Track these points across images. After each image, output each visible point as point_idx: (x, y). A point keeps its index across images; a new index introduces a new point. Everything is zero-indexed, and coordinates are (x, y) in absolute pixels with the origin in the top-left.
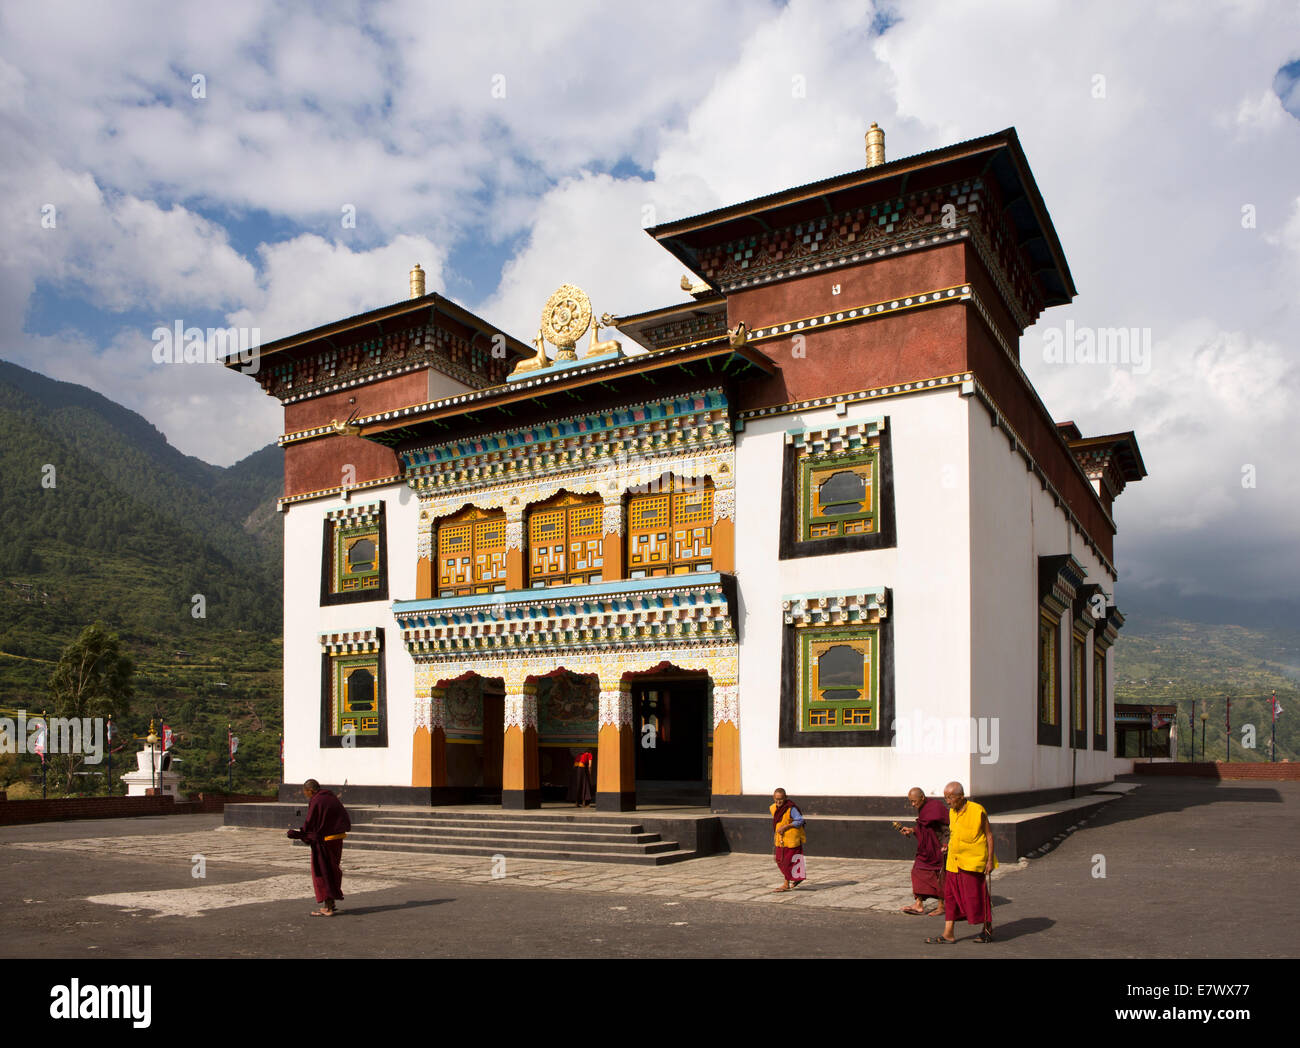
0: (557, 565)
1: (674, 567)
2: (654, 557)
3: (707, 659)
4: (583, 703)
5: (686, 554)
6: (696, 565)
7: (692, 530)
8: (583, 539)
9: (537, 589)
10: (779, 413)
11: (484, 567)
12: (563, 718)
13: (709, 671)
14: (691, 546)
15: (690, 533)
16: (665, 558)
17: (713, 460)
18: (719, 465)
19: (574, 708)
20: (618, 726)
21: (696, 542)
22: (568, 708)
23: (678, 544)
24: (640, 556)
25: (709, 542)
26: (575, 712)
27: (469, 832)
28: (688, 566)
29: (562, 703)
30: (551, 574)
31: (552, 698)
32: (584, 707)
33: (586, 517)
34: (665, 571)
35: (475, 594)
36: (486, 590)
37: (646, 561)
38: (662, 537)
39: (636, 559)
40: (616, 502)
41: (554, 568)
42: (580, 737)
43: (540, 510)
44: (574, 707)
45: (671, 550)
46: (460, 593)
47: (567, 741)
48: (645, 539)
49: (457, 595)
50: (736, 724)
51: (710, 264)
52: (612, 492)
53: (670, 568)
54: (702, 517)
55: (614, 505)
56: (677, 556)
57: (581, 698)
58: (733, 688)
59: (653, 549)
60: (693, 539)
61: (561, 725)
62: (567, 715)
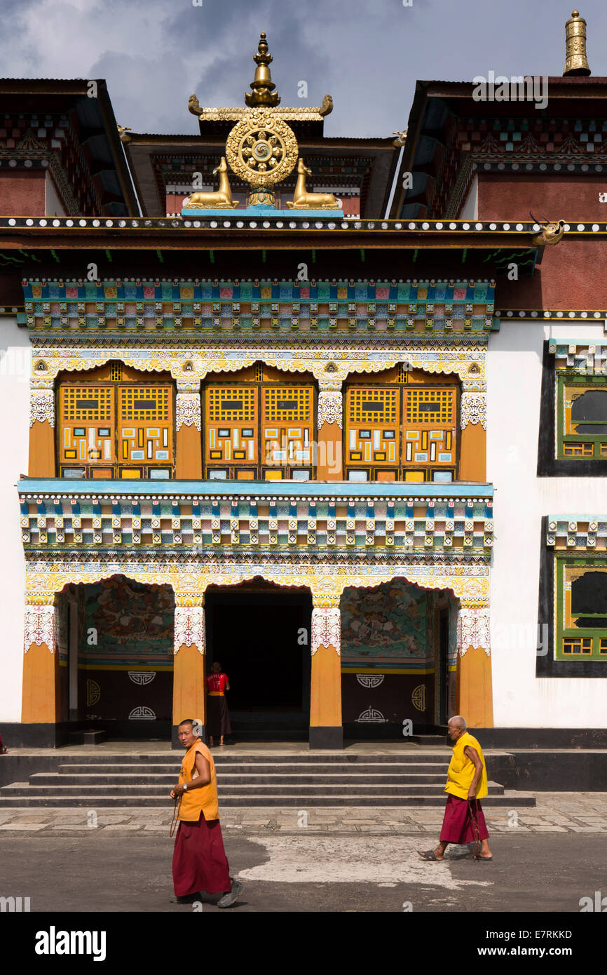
0: (244, 452)
1: (405, 471)
2: (379, 457)
3: (454, 578)
4: (147, 616)
5: (420, 458)
6: (433, 471)
7: (428, 431)
8: (283, 424)
9: (216, 480)
10: (528, 319)
11: (133, 444)
12: (119, 633)
13: (455, 591)
14: (428, 449)
15: (425, 434)
16: (392, 458)
17: (461, 358)
18: (469, 363)
19: (135, 622)
20: (338, 650)
21: (433, 445)
22: (125, 621)
23: (409, 445)
24: (361, 453)
25: (449, 447)
26: (135, 626)
27: (239, 778)
28: (424, 471)
29: (117, 615)
30: (236, 462)
31: (101, 607)
32: (149, 620)
33: (287, 399)
34: (393, 474)
35: (120, 479)
36: (136, 474)
37: (368, 459)
38: (388, 434)
39: (355, 456)
40: (336, 387)
41: (241, 455)
42: (142, 658)
43: (220, 383)
44: (133, 621)
45: (401, 451)
46: (96, 474)
47: (124, 662)
48: (367, 434)
49: (89, 477)
50: (487, 651)
51: (469, 137)
52: (330, 376)
53: (400, 472)
54: (441, 418)
55: (333, 390)
56: (409, 459)
57: (145, 609)
58: (483, 611)
59: (377, 446)
60: (430, 443)
61: (115, 643)
62: (123, 631)
